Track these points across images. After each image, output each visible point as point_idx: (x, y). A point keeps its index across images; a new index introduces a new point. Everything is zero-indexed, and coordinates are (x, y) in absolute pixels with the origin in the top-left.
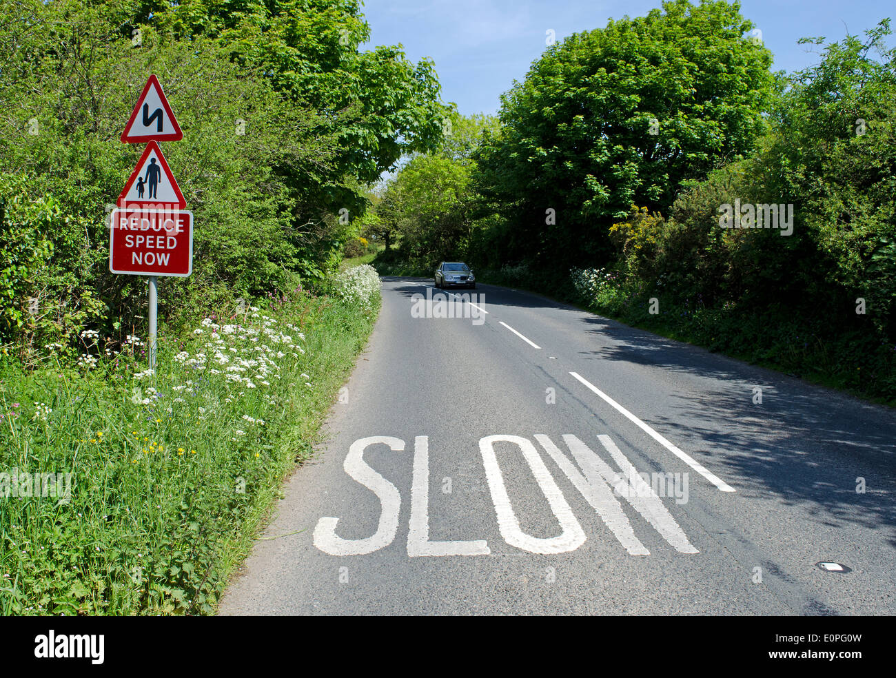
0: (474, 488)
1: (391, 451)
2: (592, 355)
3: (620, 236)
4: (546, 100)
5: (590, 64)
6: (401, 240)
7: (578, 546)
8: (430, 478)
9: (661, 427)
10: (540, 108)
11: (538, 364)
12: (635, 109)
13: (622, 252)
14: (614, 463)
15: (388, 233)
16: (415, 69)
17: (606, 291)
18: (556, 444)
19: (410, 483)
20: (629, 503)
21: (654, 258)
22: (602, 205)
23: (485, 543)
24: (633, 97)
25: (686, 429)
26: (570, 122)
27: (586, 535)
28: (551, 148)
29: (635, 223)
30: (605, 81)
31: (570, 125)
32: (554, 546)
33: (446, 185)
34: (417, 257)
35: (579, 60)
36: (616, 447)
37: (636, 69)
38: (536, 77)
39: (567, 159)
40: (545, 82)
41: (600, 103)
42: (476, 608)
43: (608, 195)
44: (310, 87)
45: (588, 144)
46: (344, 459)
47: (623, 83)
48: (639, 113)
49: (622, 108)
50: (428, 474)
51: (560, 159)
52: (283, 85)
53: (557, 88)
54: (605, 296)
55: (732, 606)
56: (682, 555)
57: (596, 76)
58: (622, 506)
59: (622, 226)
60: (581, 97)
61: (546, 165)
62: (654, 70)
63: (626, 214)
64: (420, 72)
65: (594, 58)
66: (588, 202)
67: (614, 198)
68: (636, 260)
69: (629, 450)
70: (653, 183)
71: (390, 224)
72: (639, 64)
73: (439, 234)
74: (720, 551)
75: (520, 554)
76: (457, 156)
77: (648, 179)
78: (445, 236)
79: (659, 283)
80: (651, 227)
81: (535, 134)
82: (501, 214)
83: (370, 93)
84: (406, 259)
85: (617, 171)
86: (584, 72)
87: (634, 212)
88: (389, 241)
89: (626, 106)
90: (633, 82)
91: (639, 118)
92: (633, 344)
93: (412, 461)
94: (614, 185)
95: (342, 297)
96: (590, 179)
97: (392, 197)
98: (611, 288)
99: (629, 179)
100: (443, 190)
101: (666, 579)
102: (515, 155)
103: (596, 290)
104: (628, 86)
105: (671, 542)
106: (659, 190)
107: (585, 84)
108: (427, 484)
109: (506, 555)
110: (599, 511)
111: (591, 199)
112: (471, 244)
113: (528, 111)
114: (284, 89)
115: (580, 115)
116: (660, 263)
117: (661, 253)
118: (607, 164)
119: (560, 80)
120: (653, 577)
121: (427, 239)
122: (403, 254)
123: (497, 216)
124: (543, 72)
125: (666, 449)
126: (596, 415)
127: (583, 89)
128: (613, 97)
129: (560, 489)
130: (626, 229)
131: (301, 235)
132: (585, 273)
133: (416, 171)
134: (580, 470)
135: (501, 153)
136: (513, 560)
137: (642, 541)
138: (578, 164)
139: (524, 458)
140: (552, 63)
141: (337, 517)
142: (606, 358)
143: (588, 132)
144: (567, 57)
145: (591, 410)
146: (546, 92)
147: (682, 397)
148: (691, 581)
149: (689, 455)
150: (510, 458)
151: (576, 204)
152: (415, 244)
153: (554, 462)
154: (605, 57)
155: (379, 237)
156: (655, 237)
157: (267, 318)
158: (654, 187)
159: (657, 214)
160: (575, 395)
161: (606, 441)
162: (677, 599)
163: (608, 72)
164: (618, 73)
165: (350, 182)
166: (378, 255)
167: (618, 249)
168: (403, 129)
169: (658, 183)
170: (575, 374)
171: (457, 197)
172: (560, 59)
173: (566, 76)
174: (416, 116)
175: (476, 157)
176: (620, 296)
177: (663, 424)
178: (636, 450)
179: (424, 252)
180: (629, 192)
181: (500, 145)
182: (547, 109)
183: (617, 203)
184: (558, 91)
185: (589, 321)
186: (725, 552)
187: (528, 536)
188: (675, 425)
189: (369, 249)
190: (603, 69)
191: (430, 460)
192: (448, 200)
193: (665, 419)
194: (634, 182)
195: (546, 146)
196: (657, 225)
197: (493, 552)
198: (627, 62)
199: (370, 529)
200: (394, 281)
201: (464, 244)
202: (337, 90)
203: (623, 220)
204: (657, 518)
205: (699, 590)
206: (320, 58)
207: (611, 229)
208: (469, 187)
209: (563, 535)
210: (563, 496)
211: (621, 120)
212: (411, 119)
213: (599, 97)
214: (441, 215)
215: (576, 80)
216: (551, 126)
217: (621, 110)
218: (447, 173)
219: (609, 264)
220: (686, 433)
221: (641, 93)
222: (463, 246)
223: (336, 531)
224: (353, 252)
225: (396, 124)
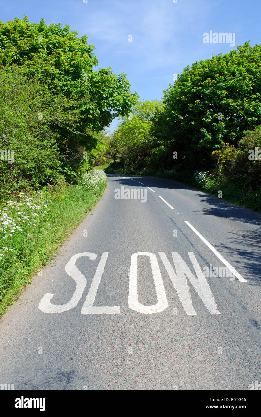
0: (122, 279)
1: (89, 260)
2: (198, 213)
3: (216, 156)
4: (183, 93)
5: (203, 76)
6: (121, 158)
7: (163, 310)
8: (103, 273)
9: (220, 248)
10: (180, 97)
11: (170, 217)
12: (224, 97)
13: (217, 164)
14: (192, 267)
15: (115, 154)
16: (117, 78)
17: (209, 182)
18: (167, 256)
19: (93, 276)
20: (193, 288)
21: (231, 167)
22: (208, 142)
23: (119, 307)
24: (223, 91)
25: (231, 249)
26: (194, 103)
27: (169, 304)
28: (185, 115)
29: (223, 150)
30: (210, 84)
31: (194, 105)
32: (151, 310)
33: (140, 133)
34: (127, 165)
35: (199, 74)
36: (195, 259)
37: (224, 78)
38: (179, 82)
39: (192, 120)
40: (183, 85)
41: (208, 94)
42: (104, 342)
43: (211, 137)
44: (66, 88)
45: (202, 113)
46: (66, 264)
47: (218, 85)
48: (226, 99)
49: (218, 97)
50: (103, 271)
51: (189, 121)
52: (52, 87)
53: (188, 87)
54: (209, 184)
55: (229, 343)
56: (212, 315)
57: (206, 82)
58: (190, 289)
59: (217, 152)
60: (199, 92)
61: (182, 123)
62: (233, 79)
63: (219, 146)
64: (119, 79)
65: (205, 73)
66: (202, 141)
67: (214, 138)
68: (223, 167)
69: (201, 260)
70: (232, 132)
71: (115, 151)
72: (226, 76)
73: (137, 156)
74: (231, 314)
75: (134, 314)
76: (145, 119)
77: (229, 130)
78: (140, 156)
79: (232, 178)
80: (229, 152)
81: (178, 109)
82: (164, 145)
83: (96, 91)
84: (122, 167)
85: (215, 126)
86: (201, 80)
87: (222, 145)
88: (115, 158)
89: (219, 96)
90: (223, 84)
91: (226, 101)
92: (218, 207)
93: (98, 265)
94: (214, 132)
95: (84, 185)
96: (203, 130)
97: (116, 138)
98: (212, 180)
99: (221, 130)
100: (139, 135)
101: (201, 328)
102: (169, 119)
103: (205, 182)
104: (221, 86)
105: (208, 308)
106: (234, 135)
107: (201, 86)
108: (101, 277)
109: (127, 314)
110: (178, 292)
111: (203, 139)
112: (151, 159)
113: (175, 98)
114: (53, 89)
115: (198, 100)
116: (233, 169)
117: (234, 164)
118: (211, 123)
119: (189, 84)
120: (195, 327)
121: (132, 157)
122: (121, 164)
123: (163, 147)
124: (182, 80)
125: (219, 260)
126: (190, 242)
127: (200, 88)
128: (214, 91)
129: (163, 280)
130: (219, 153)
131: (64, 157)
132: (200, 174)
133: (126, 126)
134: (175, 270)
135: (163, 118)
136: (130, 317)
137: (194, 307)
138: (198, 123)
139: (150, 264)
140: (186, 75)
141: (54, 293)
142: (203, 214)
143: (202, 108)
144: (193, 73)
145: (189, 240)
146: (183, 89)
147: (234, 233)
148: (212, 329)
149: (229, 263)
150: (144, 263)
151: (196, 141)
152: (127, 160)
153: (164, 266)
154: (210, 73)
155: (111, 156)
156: (231, 157)
157: (28, 197)
158: (232, 133)
159: (232, 146)
160: (184, 232)
161: (192, 256)
162: (203, 339)
163: (211, 80)
164: (216, 80)
165: (89, 131)
166: (110, 164)
167: (215, 162)
168: (113, 107)
169: (234, 132)
170: (187, 222)
171: (145, 138)
172: (190, 74)
173: (192, 82)
174: (118, 100)
175: (153, 119)
176: (216, 184)
177: (222, 247)
178: (204, 260)
179: (130, 163)
180: (221, 136)
181: (163, 114)
182: (183, 97)
183: (215, 141)
184: (189, 89)
185: (201, 196)
186: (233, 314)
187: (141, 304)
188: (227, 248)
189: (106, 162)
190: (209, 78)
191: (106, 265)
192: (140, 140)
193: (222, 244)
194: (223, 131)
195: (182, 115)
196: (232, 151)
197: (121, 312)
198: (221, 75)
199: (67, 299)
200: (116, 176)
201: (148, 160)
202: (79, 89)
203: (218, 149)
204: (205, 296)
205: (215, 335)
206: (72, 74)
207: (212, 153)
208: (150, 134)
209: (158, 304)
210: (163, 284)
211: (217, 102)
212: (115, 101)
213: (207, 92)
214: (138, 146)
215: (197, 83)
216: (185, 105)
217: (218, 98)
218: (140, 127)
219: (211, 169)
220: (230, 251)
221: (227, 89)
222: (148, 161)
223: (51, 301)
224: (99, 163)
225: (109, 105)
